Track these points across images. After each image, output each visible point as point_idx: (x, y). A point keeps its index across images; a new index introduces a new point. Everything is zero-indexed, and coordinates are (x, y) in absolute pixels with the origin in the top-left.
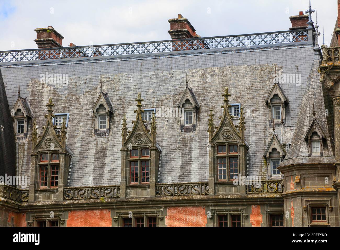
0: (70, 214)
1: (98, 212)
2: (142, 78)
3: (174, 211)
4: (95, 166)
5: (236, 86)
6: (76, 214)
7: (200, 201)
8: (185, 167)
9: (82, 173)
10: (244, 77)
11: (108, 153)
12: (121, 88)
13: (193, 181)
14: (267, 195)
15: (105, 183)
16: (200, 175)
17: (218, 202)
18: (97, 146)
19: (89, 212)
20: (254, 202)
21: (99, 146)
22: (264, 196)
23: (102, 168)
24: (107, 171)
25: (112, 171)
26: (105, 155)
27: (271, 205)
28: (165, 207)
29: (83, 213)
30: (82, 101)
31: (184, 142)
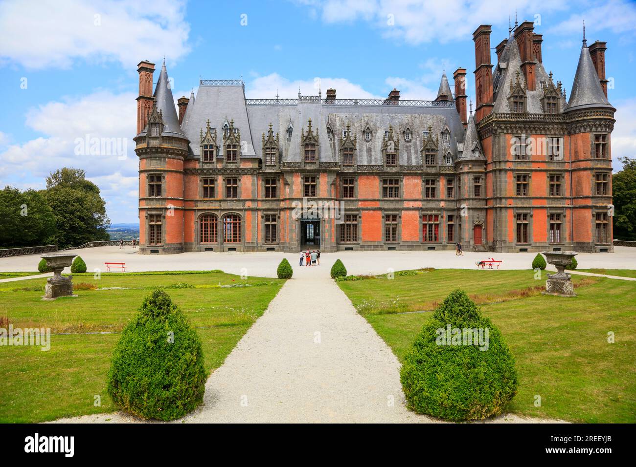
0: (359, 177)
1: (372, 177)
2: (383, 116)
3: (407, 177)
4: (367, 156)
5: (426, 124)
6: (362, 177)
7: (419, 173)
8: (409, 159)
9: (362, 159)
10: (429, 120)
11: (372, 150)
12: (374, 120)
13: (413, 165)
14: (449, 172)
15: (373, 163)
16: (416, 162)
17: (427, 174)
18: (366, 146)
19: (369, 177)
20: (442, 175)
21: (368, 147)
22: (447, 172)
23: (371, 156)
24: (373, 158)
25: (375, 158)
26: (371, 151)
27: (449, 176)
28: (403, 176)
29: (366, 177)
30: (356, 125)
31: (407, 147)
